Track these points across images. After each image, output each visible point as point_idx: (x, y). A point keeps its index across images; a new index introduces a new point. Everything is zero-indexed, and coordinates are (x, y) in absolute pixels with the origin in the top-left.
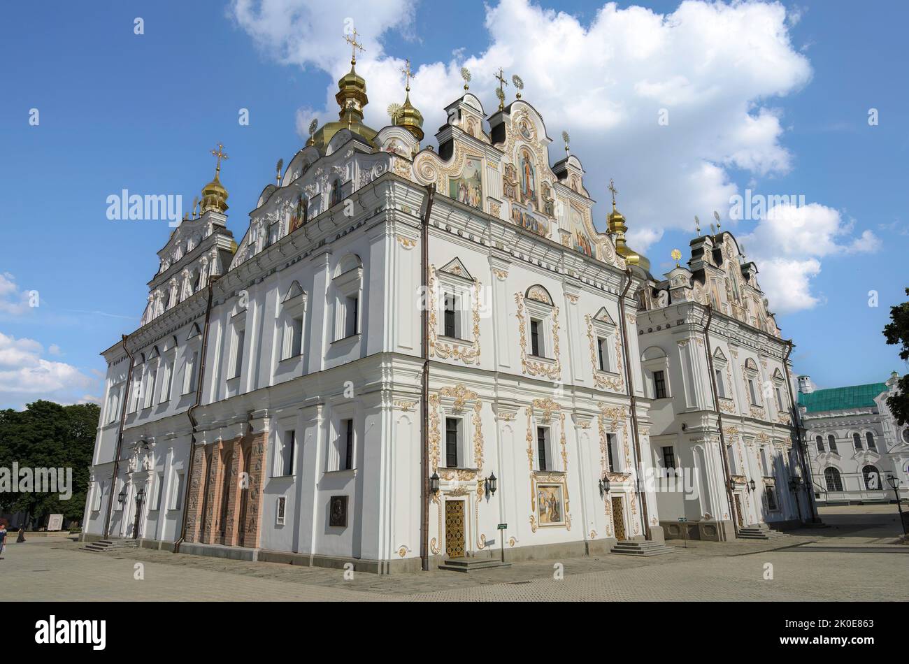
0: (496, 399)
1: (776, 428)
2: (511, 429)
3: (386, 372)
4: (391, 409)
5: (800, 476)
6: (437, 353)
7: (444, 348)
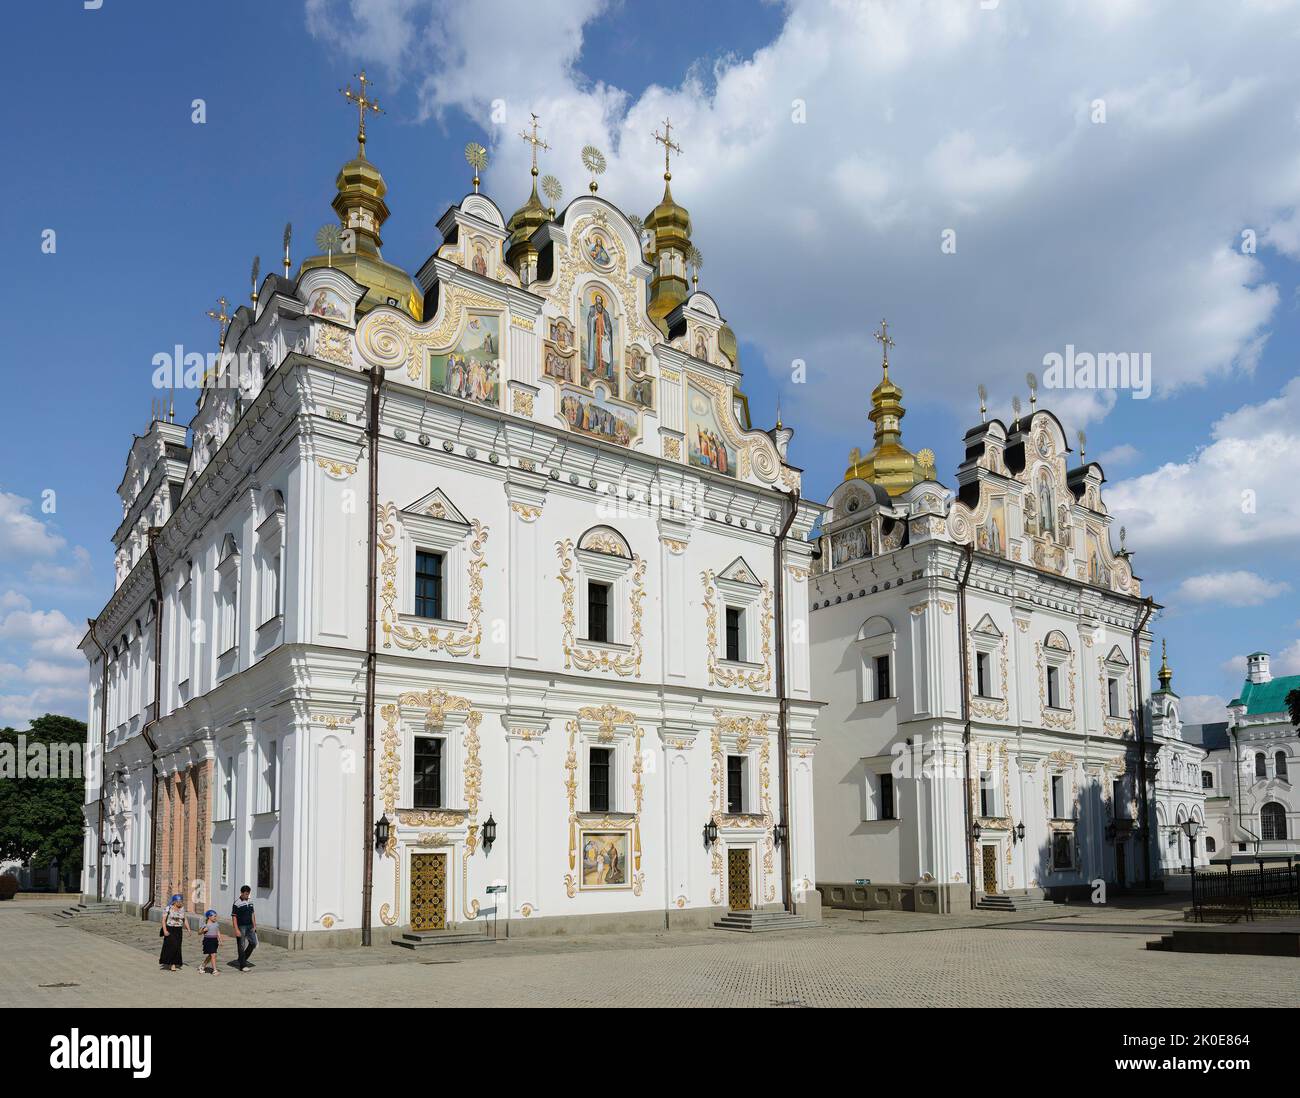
0: (508, 708)
2: (533, 752)
3: (300, 673)
4: (308, 726)
5: (1133, 817)
6: (396, 642)
7: (411, 634)
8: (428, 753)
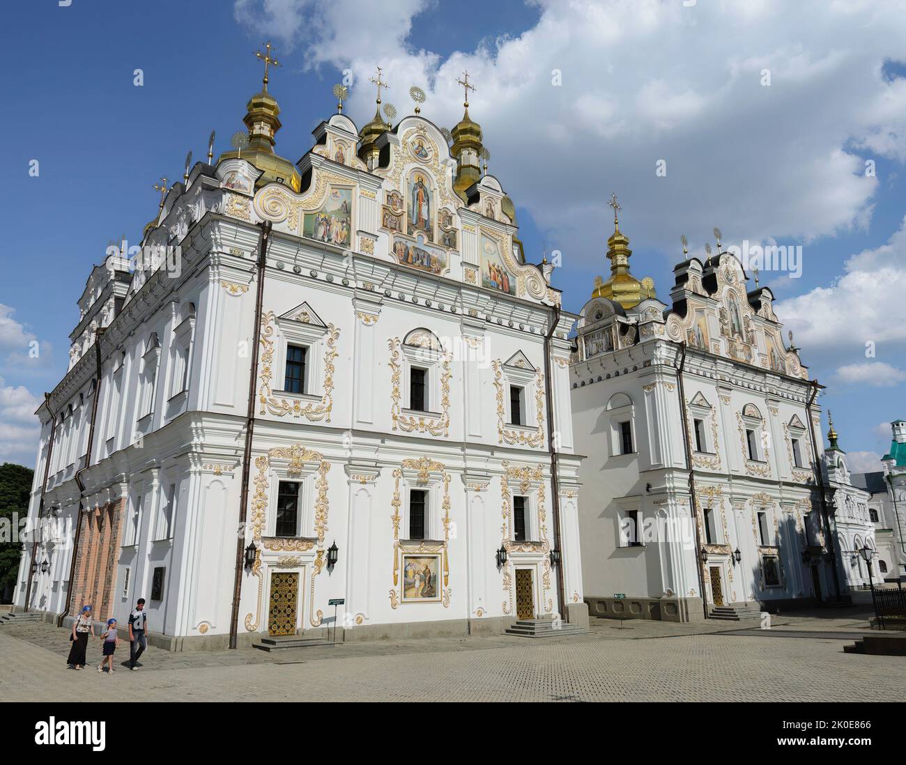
0: (350, 459)
1: (784, 487)
2: (368, 493)
3: (197, 433)
4: (200, 473)
5: (822, 545)
6: (270, 410)
7: (281, 404)
8: (289, 494)
